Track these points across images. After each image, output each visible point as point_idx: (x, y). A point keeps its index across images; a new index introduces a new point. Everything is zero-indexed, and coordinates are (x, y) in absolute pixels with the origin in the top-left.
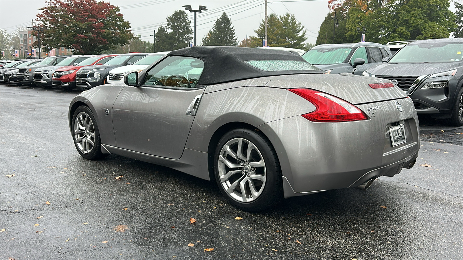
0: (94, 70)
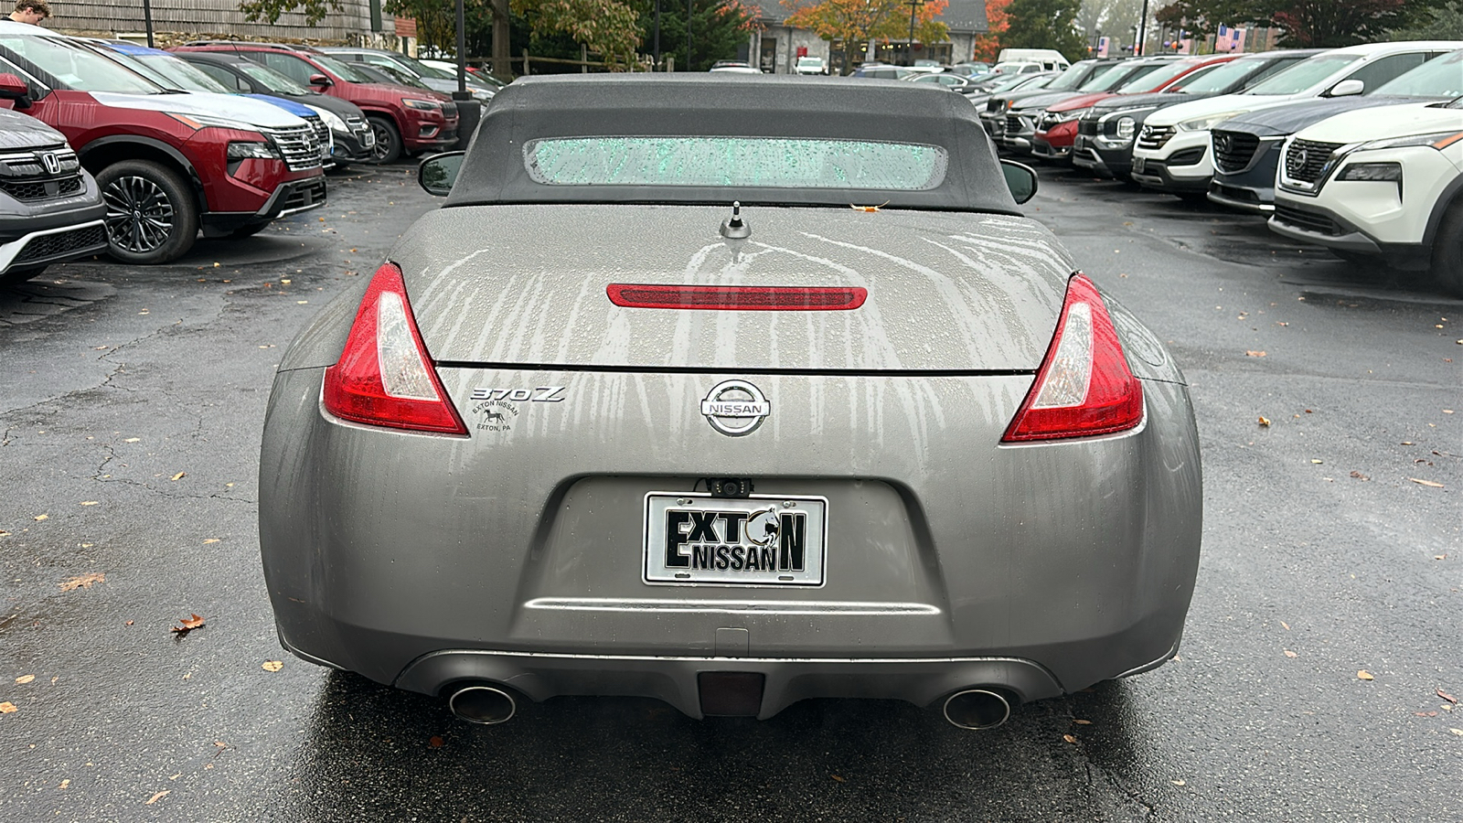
0: (1121, 112)
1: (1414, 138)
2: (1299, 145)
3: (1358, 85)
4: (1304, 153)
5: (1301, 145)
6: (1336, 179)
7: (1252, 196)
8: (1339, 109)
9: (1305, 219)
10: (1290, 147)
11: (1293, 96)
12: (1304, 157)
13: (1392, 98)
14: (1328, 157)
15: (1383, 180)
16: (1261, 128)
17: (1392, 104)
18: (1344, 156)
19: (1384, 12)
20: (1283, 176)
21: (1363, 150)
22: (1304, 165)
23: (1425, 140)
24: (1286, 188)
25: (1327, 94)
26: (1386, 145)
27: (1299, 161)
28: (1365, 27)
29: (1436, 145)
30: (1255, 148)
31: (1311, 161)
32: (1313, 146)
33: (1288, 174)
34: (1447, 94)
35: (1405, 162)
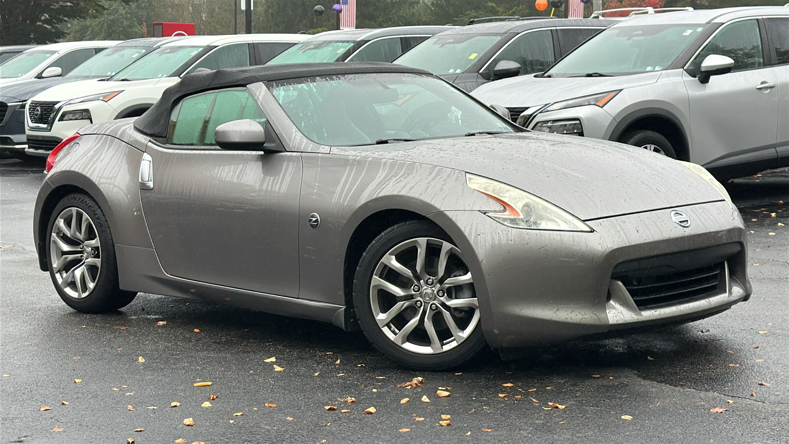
1: (93, 96)
2: (35, 105)
3: (58, 70)
4: (39, 108)
5: (36, 104)
6: (59, 121)
7: (9, 141)
8: (50, 85)
9: (46, 145)
10: (30, 106)
11: (18, 79)
12: (40, 110)
13: (79, 77)
14: (52, 109)
15: (82, 119)
16: (6, 98)
17: (80, 80)
18: (60, 108)
19: (61, 3)
20: (29, 123)
21: (70, 104)
22: (40, 115)
23: (99, 97)
24: (32, 129)
25: (39, 77)
26: (80, 101)
27: (37, 113)
28: (47, 16)
29: (104, 100)
30: (6, 111)
31: (44, 112)
32: (43, 104)
33: (32, 121)
34: (109, 74)
35: (91, 108)
